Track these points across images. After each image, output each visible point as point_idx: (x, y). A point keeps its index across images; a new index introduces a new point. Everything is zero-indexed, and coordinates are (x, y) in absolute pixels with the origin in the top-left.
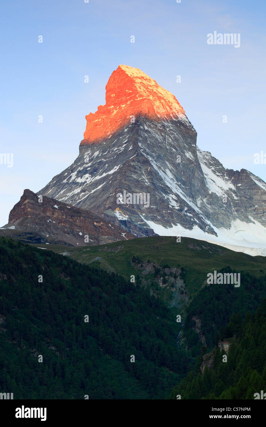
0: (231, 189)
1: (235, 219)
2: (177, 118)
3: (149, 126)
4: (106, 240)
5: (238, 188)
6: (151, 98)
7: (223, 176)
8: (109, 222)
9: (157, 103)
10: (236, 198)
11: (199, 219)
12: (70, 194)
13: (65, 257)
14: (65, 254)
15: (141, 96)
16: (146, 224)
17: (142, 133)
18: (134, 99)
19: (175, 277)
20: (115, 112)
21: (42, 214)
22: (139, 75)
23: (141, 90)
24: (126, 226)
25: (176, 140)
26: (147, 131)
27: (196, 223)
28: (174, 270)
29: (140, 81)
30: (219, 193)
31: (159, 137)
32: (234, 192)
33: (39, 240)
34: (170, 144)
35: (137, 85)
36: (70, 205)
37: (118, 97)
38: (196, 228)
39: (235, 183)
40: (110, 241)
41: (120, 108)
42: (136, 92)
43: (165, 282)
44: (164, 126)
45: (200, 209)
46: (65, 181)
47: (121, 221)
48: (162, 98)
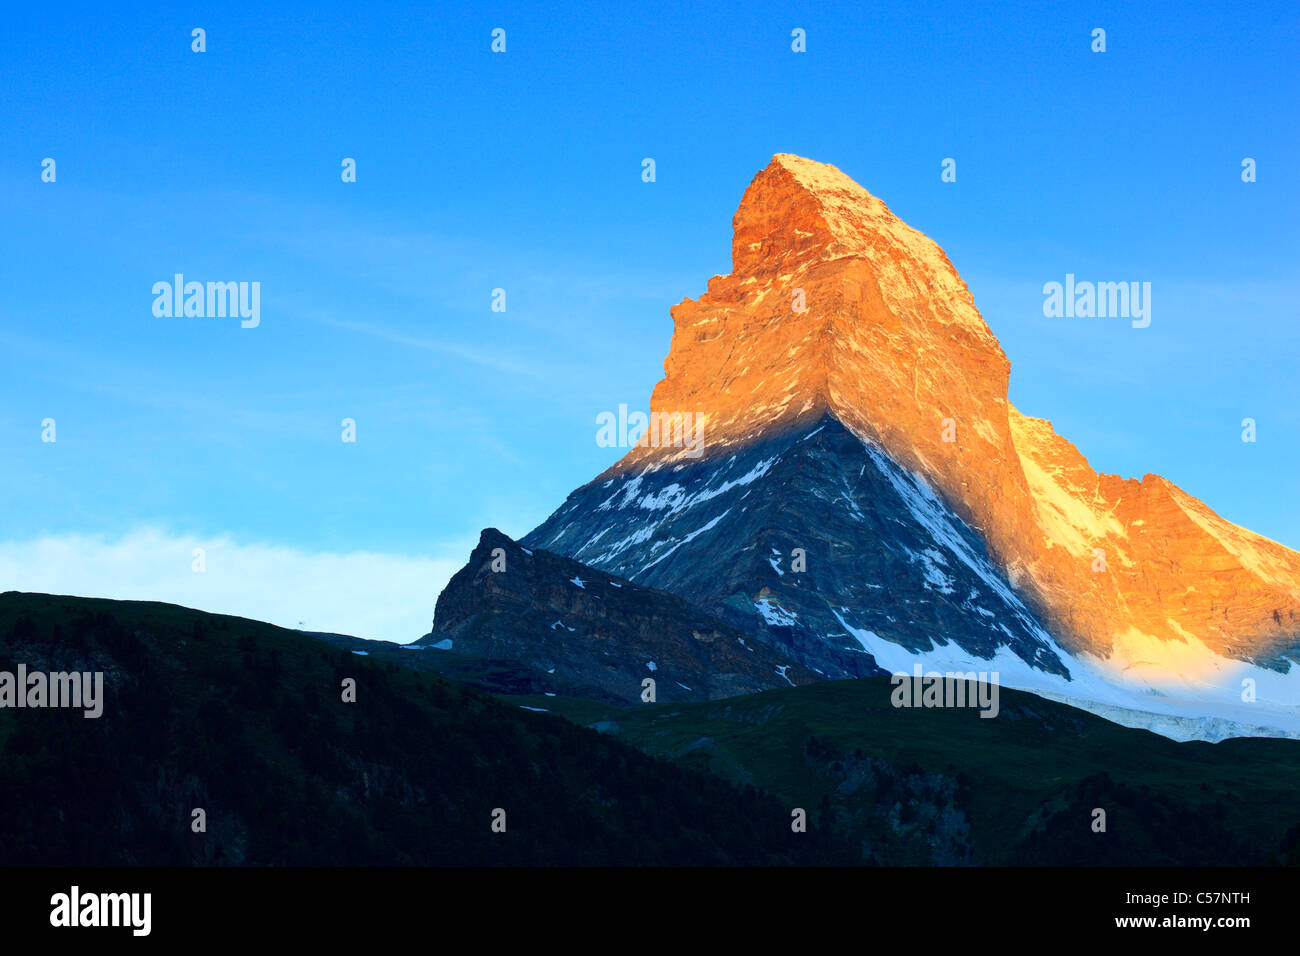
0: (1111, 536)
1: (1124, 628)
2: (949, 316)
3: (865, 341)
4: (728, 685)
5: (1133, 531)
6: (870, 253)
7: (1089, 494)
8: (738, 633)
9: (890, 271)
10: (1127, 563)
11: (1015, 625)
12: (620, 546)
13: (604, 738)
14: (602, 727)
15: (838, 248)
16: (851, 640)
17: (840, 360)
18: (819, 259)
19: (940, 803)
20: (761, 295)
21: (536, 606)
22: (834, 186)
23: (841, 230)
24: (790, 643)
25: (946, 382)
26: (857, 355)
27: (1005, 639)
28: (936, 780)
29: (837, 202)
30: (1077, 547)
31: (893, 374)
32: (1123, 544)
33: (525, 684)
34: (928, 398)
35: (829, 216)
36: (621, 578)
37: (771, 250)
38: (1005, 653)
39: (1124, 515)
40: (741, 691)
41: (776, 284)
42: (823, 236)
43: (907, 817)
44: (908, 341)
45: (1019, 594)
46: (606, 505)
47: (775, 629)
48: (904, 256)
